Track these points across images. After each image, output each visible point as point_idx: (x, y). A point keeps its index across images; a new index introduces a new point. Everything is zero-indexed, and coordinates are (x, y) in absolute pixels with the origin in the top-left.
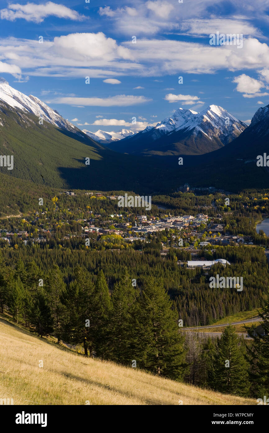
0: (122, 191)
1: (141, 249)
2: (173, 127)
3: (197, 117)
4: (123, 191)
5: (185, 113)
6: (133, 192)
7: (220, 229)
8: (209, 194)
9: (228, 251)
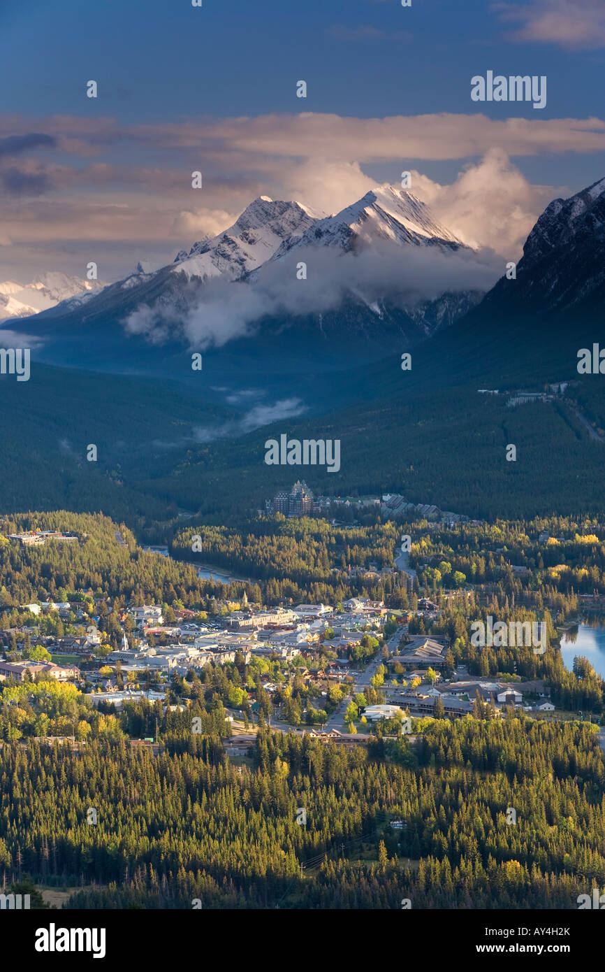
0: (62, 512)
1: (152, 734)
2: (237, 264)
3: (328, 231)
4: (67, 513)
5: (282, 213)
6: (106, 514)
7: (431, 655)
8: (384, 522)
9: (470, 736)
